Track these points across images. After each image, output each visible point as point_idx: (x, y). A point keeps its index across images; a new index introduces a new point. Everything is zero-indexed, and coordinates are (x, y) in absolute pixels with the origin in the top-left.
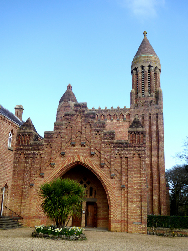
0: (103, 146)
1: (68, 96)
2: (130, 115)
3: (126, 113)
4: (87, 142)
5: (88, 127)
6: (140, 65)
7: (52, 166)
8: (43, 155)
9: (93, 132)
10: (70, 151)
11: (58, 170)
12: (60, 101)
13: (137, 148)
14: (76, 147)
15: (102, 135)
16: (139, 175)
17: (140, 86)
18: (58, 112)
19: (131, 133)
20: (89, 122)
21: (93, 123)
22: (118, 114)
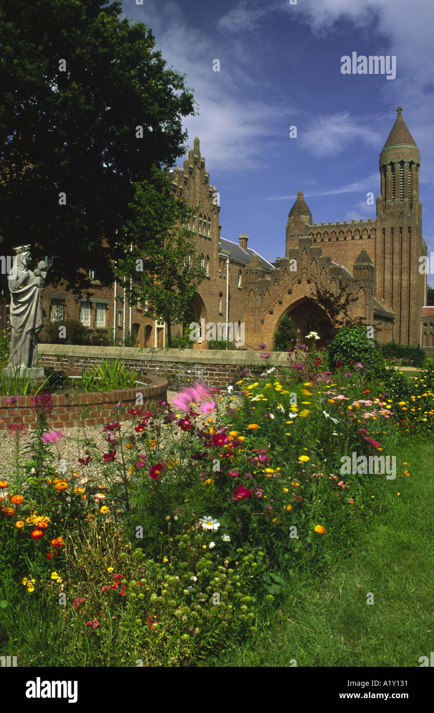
0: (329, 283)
1: (299, 209)
2: (375, 230)
3: (371, 228)
4: (312, 278)
5: (314, 263)
6: (389, 162)
7: (281, 303)
8: (271, 292)
9: (319, 268)
10: (297, 287)
11: (287, 306)
12: (291, 214)
13: (362, 283)
14: (303, 283)
15: (327, 271)
16: (363, 310)
17: (390, 190)
18: (287, 229)
19: (356, 269)
20: (314, 258)
21: (319, 259)
22: (360, 229)
